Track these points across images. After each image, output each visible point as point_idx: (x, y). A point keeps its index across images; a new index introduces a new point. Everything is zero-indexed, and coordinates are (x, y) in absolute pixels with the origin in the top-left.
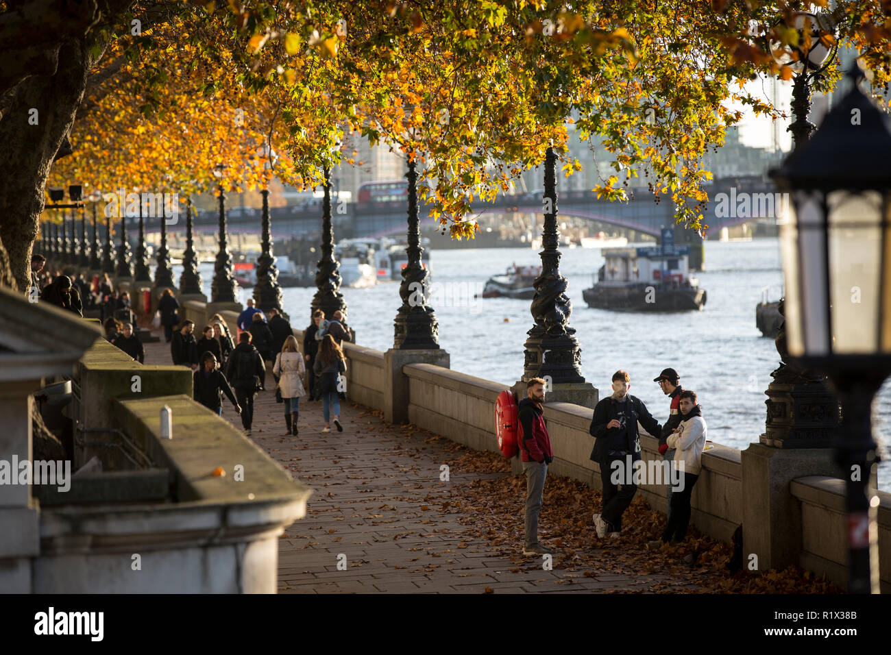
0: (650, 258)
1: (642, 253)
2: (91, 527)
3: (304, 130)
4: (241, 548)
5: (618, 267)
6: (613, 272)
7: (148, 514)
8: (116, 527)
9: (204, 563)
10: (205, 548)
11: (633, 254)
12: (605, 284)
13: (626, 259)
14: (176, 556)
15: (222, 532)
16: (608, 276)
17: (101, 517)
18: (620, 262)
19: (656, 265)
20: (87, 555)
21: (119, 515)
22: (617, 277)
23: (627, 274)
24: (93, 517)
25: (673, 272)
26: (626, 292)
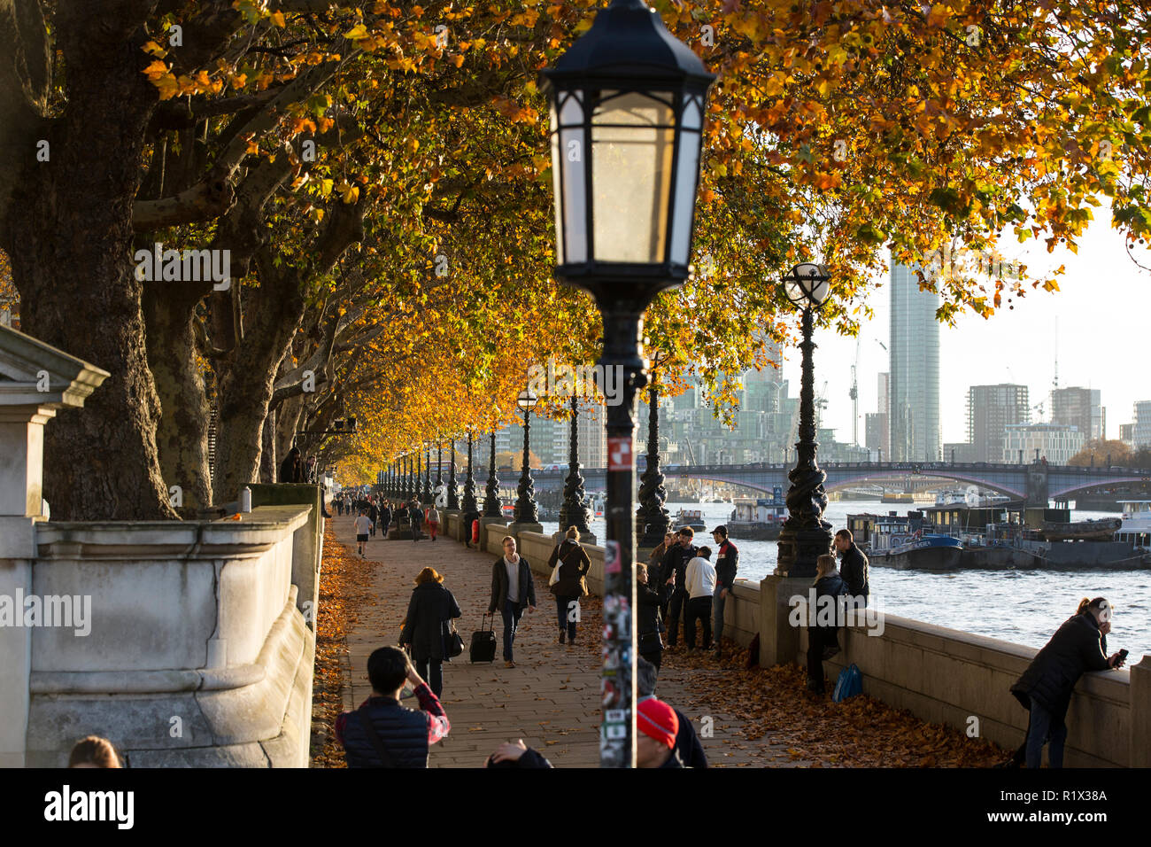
0: (766, 506)
1: (760, 503)
2: (81, 537)
3: (464, 351)
4: (218, 565)
5: (745, 511)
6: (741, 515)
7: (130, 528)
8: (101, 538)
9: (183, 574)
10: (185, 561)
11: (755, 503)
12: (736, 522)
13: (750, 507)
14: (157, 566)
15: (198, 549)
16: (738, 517)
17: (88, 529)
18: (746, 508)
19: (769, 511)
20: (79, 561)
21: (105, 528)
22: (744, 518)
23: (751, 517)
24: (81, 529)
25: (781, 516)
26: (750, 528)
